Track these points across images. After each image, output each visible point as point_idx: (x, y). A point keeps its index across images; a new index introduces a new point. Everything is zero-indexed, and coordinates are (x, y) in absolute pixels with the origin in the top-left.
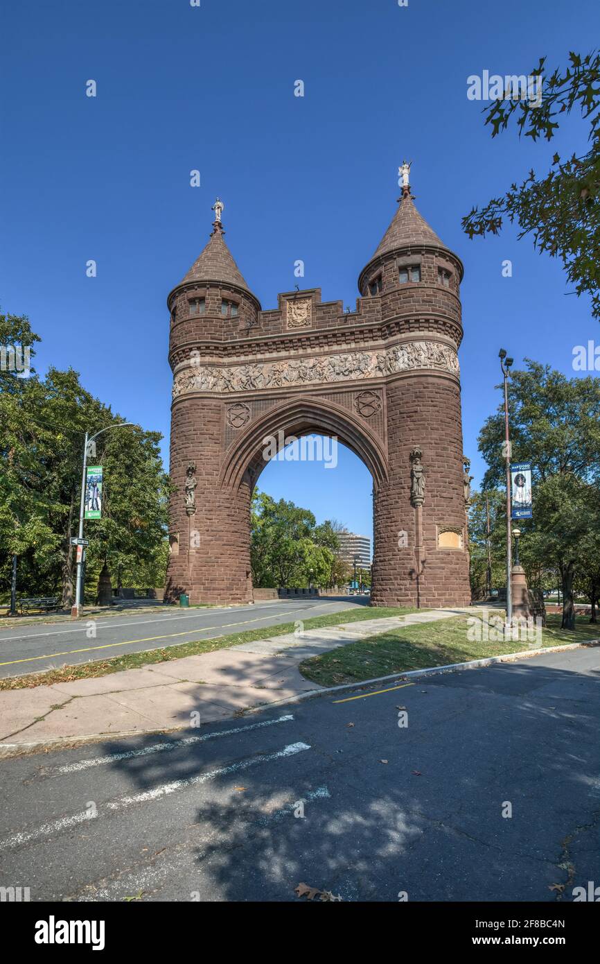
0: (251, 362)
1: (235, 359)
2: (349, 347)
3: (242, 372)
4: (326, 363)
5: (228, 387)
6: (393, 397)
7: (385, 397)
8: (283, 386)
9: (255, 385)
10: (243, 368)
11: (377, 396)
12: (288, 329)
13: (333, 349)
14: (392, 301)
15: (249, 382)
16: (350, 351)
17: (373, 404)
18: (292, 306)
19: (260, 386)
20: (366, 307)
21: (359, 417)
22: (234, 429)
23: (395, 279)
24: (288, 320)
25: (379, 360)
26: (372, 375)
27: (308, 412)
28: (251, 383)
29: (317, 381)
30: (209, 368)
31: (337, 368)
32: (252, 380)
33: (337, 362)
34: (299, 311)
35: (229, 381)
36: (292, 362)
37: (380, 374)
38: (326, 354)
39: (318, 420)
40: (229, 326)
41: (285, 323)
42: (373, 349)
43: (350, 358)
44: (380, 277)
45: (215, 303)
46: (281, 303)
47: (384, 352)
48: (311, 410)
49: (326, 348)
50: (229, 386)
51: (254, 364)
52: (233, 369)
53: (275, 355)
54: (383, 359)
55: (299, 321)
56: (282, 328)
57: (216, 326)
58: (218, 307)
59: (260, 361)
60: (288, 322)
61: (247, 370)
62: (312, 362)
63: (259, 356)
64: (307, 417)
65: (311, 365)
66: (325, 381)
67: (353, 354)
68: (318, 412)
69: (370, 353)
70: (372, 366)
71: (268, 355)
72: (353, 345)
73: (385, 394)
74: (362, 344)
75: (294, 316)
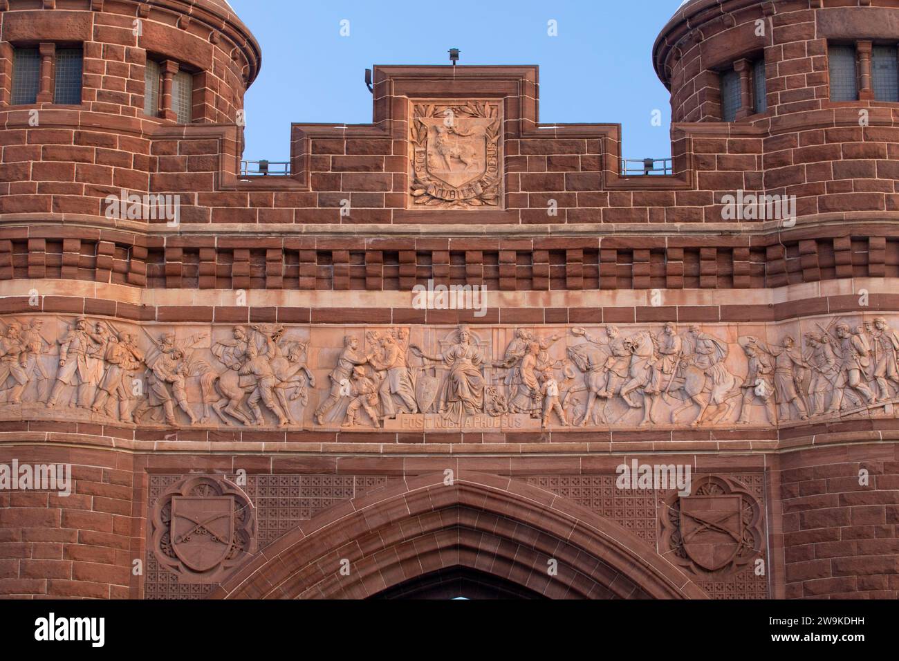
0: (261, 316)
1: (193, 297)
2: (643, 303)
3: (220, 350)
4: (554, 353)
5: (162, 405)
6: (808, 506)
7: (776, 503)
8: (389, 426)
9: (278, 410)
10: (224, 334)
11: (747, 499)
12: (410, 207)
13: (585, 304)
14: (807, 156)
15: (253, 399)
16: (647, 315)
17: (732, 525)
18: (428, 122)
19: (296, 418)
20: (708, 165)
21: (682, 572)
22: (186, 578)
23: (813, 80)
24: (410, 172)
25: (757, 362)
26: (727, 419)
27: (479, 532)
28: (261, 401)
29: (523, 423)
30: (88, 323)
31: (597, 379)
32: (268, 394)
33: (599, 356)
34: (454, 147)
35: (169, 384)
36: (424, 335)
37: (755, 417)
38: (555, 317)
39: (518, 564)
40: (175, 166)
41: (400, 185)
42: (731, 314)
43: (647, 347)
44: (756, 57)
45: (122, 70)
46: (384, 106)
47: (771, 333)
48: (495, 528)
49: (558, 299)
50: (170, 406)
51: (270, 328)
52: (183, 335)
53: (354, 299)
54: (765, 359)
55: (456, 182)
56: (391, 201)
57: (122, 160)
58: (131, 87)
59: (297, 316)
60: (410, 179)
61: (242, 347)
62: (498, 340)
63: (294, 299)
64: (475, 551)
65: (496, 354)
66: (551, 425)
67: (656, 327)
68: (523, 538)
69: (720, 331)
70: (729, 384)
71: (329, 299)
72: (658, 298)
73: (774, 491)
74: (692, 298)
75: (436, 160)
